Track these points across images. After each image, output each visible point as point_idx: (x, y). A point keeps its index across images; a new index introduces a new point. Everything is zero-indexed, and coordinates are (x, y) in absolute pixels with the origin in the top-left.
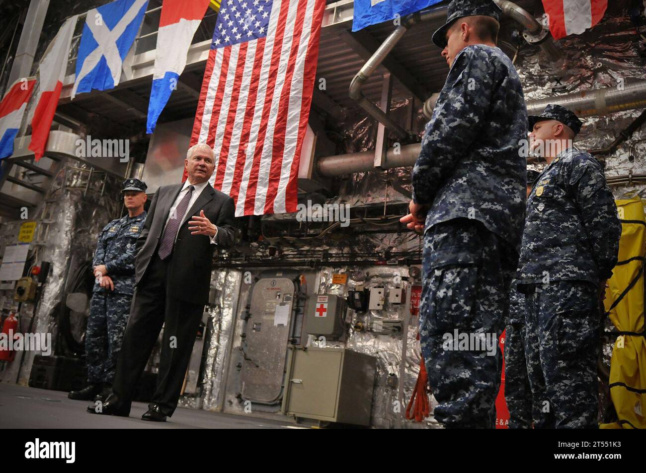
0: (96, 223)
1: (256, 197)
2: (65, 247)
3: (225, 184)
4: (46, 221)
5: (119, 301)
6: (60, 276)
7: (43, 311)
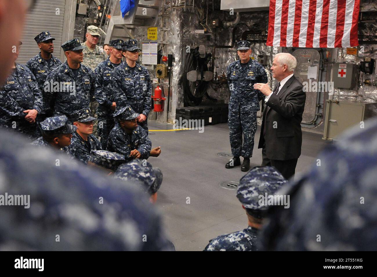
0: (192, 24)
1: (328, 36)
2: (179, 44)
3: (302, 24)
4: (165, 29)
5: (250, 116)
6: (179, 61)
7: (174, 83)
